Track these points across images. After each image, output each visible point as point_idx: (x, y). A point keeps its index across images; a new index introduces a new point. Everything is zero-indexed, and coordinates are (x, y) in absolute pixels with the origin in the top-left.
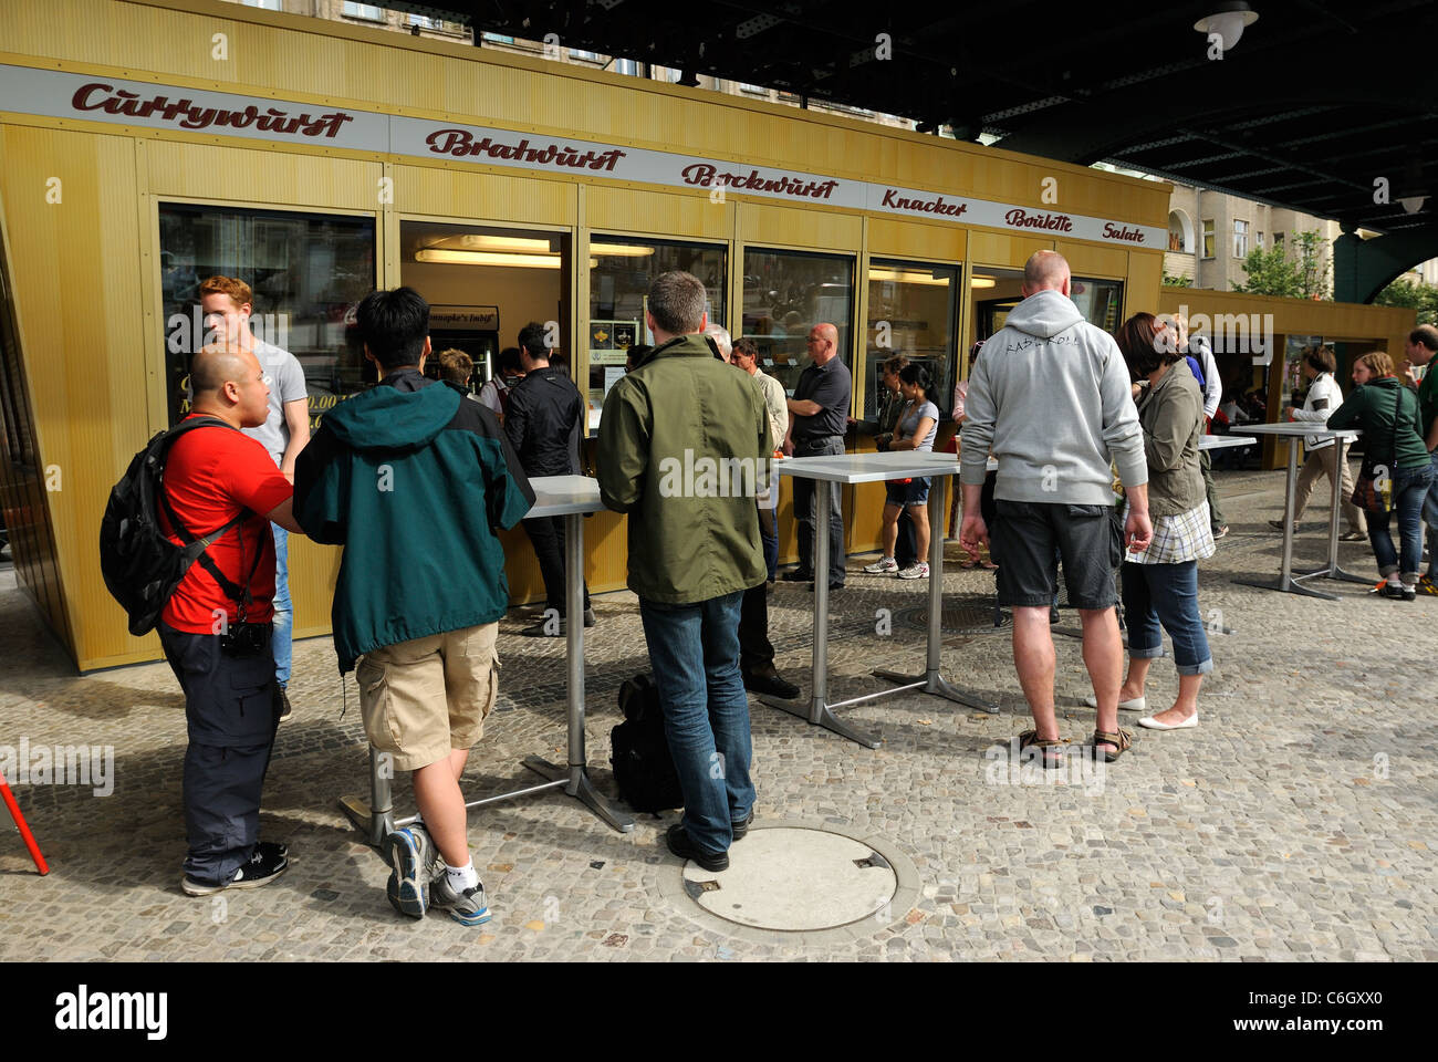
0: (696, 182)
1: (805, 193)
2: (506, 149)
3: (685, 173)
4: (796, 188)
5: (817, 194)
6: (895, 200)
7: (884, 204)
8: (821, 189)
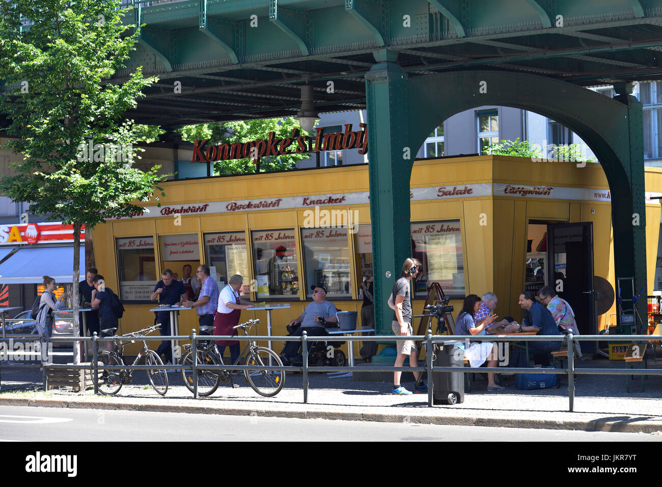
0: (231, 210)
1: (269, 206)
2: (178, 210)
3: (227, 207)
4: (266, 205)
5: (274, 206)
6: (308, 202)
7: (303, 205)
8: (275, 203)
